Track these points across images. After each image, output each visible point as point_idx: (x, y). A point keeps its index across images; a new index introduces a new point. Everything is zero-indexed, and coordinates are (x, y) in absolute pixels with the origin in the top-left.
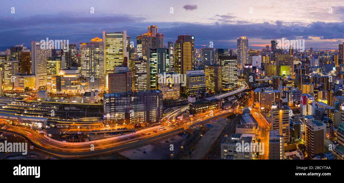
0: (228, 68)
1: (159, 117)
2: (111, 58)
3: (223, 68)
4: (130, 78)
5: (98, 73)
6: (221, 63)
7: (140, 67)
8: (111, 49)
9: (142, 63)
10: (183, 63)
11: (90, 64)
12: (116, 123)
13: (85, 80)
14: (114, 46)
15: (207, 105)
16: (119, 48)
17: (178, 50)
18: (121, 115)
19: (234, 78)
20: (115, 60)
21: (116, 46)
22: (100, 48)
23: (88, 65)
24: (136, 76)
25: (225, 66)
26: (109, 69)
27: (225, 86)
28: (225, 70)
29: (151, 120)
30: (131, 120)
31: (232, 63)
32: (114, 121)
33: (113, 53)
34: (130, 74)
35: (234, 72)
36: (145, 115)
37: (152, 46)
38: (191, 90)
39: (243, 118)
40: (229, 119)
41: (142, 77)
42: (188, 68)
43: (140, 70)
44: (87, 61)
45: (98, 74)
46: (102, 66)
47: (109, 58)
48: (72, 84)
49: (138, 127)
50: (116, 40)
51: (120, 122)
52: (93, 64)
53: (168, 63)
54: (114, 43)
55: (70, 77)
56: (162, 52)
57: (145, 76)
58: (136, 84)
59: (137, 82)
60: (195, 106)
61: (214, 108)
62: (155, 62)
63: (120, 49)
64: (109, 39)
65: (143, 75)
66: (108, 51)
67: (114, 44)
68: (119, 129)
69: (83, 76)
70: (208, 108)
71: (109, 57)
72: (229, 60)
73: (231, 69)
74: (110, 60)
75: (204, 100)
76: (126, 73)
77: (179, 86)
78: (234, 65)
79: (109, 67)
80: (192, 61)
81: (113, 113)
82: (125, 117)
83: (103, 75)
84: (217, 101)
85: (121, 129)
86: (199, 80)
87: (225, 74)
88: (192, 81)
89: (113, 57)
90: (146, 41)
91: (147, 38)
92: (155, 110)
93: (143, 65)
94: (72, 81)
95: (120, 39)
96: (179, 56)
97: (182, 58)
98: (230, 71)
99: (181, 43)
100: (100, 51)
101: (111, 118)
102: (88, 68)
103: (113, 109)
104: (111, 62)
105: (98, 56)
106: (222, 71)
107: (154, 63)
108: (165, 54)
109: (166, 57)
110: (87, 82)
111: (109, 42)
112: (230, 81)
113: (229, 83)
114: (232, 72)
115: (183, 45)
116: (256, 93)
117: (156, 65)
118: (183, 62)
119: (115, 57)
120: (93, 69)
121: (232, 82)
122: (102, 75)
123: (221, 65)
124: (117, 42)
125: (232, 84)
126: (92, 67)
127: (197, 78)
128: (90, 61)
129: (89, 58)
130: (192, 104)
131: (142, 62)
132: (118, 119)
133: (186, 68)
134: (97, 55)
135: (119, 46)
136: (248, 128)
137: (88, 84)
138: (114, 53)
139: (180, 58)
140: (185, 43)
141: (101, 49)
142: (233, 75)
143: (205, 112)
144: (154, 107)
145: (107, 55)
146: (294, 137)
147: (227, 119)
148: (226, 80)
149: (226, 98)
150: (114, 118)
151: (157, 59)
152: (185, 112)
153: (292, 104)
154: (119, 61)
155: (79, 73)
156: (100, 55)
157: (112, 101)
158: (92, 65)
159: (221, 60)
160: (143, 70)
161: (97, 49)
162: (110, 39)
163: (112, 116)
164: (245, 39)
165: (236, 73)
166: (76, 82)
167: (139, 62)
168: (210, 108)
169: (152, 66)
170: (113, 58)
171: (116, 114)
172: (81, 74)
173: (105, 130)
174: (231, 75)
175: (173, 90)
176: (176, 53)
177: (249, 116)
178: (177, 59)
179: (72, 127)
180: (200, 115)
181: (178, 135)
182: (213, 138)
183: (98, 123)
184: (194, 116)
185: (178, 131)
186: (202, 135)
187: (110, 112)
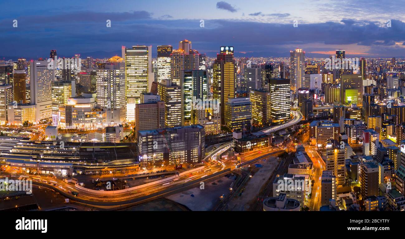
0: (278, 95)
1: (201, 156)
2: (133, 82)
3: (272, 95)
4: (162, 109)
5: (119, 101)
6: (270, 88)
7: (173, 95)
8: (133, 69)
9: (175, 90)
10: (223, 89)
11: (109, 90)
12: (154, 165)
13: (102, 110)
14: (137, 66)
15: (255, 141)
16: (143, 68)
17: (218, 73)
18: (159, 156)
19: (287, 107)
20: (138, 83)
21: (139, 66)
22: (121, 70)
23: (106, 91)
24: (169, 106)
25: (275, 93)
26: (130, 96)
27: (275, 117)
28: (275, 96)
29: (193, 160)
30: (170, 160)
31: (284, 89)
33: (136, 74)
34: (162, 104)
35: (287, 99)
36: (186, 154)
37: (185, 66)
38: (234, 122)
39: (296, 157)
40: (280, 158)
41: (175, 107)
42: (230, 95)
43: (173, 99)
44: (105, 87)
45: (119, 103)
46: (124, 92)
47: (130, 82)
48: (86, 116)
49: (179, 169)
50: (139, 58)
51: (158, 164)
52: (112, 90)
53: (206, 88)
54: (137, 62)
55: (83, 108)
56: (198, 75)
57: (179, 106)
58: (168, 116)
59: (170, 113)
60: (241, 143)
61: (263, 146)
62: (189, 87)
64: (130, 57)
65: (177, 105)
66: (129, 73)
67: (137, 64)
68: (159, 171)
69: (99, 106)
70: (256, 145)
71: (130, 80)
72: (280, 85)
73: (283, 96)
74: (132, 83)
75: (251, 135)
76: (156, 103)
77: (220, 117)
78: (287, 90)
79: (130, 93)
80: (234, 86)
81: (151, 154)
82: (164, 158)
84: (266, 136)
85: (160, 172)
86: (244, 110)
87: (275, 102)
88: (236, 111)
89: (136, 80)
90: (178, 59)
91: (178, 56)
92: (196, 148)
93: (177, 92)
94: (86, 112)
95: (145, 57)
96: (218, 79)
97: (222, 82)
98: (282, 98)
99: (222, 63)
100: (121, 73)
101: (148, 159)
102: (106, 95)
103: (150, 149)
104: (133, 87)
105: (119, 80)
107: (188, 89)
108: (202, 77)
109: (203, 81)
110: (104, 114)
111: (130, 60)
112: (281, 110)
114: (284, 100)
115: (223, 66)
116: (312, 127)
117: (191, 91)
118: (223, 87)
119: (138, 80)
120: (112, 97)
121: (283, 112)
122: (123, 104)
123: (270, 91)
124: (141, 60)
125: (283, 115)
126: (110, 94)
127: (241, 108)
128: (108, 86)
129: (107, 83)
130: (237, 141)
131: (175, 88)
132: (156, 160)
133: (227, 94)
134: (117, 79)
136: (302, 168)
137: (106, 115)
138: (137, 74)
139: (220, 82)
140: (227, 64)
141: (122, 71)
142: (285, 103)
143: (253, 150)
144: (196, 145)
145: (128, 77)
146: (351, 178)
147: (278, 158)
148: (276, 110)
149: (276, 133)
150: (151, 160)
151: (192, 84)
152: (230, 150)
153: (355, 141)
154: (142, 85)
155: (94, 102)
156: (121, 78)
157: (149, 140)
158: (110, 92)
159: (270, 84)
160: (177, 99)
161: (117, 72)
162: (132, 57)
163: (150, 157)
164: (301, 52)
165: (288, 100)
166: (91, 113)
167: (172, 88)
168: (258, 145)
169: (186, 93)
170: (135, 81)
171: (154, 154)
172: (97, 103)
173: (142, 174)
174: (283, 103)
175: (213, 123)
176: (215, 75)
177: (303, 154)
178: (216, 83)
179: (103, 172)
180: (247, 153)
181: (225, 176)
182: (264, 179)
183: (133, 166)
184: (240, 154)
185: (225, 172)
186: (251, 176)
187: (147, 153)
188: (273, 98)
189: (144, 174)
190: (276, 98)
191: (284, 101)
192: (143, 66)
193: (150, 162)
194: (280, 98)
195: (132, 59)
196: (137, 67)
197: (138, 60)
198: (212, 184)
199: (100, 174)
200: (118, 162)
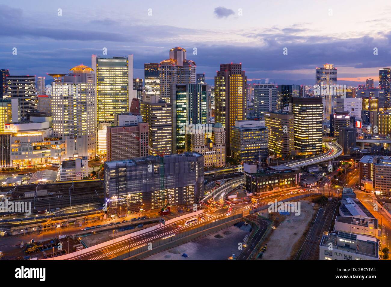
0: (305, 118)
1: (199, 195)
2: (107, 101)
3: (296, 118)
4: (144, 133)
5: (85, 126)
6: (293, 109)
7: (161, 115)
8: (107, 85)
9: (163, 109)
10: (229, 109)
11: (71, 111)
12: (129, 209)
13: (60, 139)
14: (113, 80)
15: (276, 178)
16: (121, 83)
17: (221, 88)
18: (136, 196)
19: (317, 135)
20: (114, 103)
21: (115, 81)
22: (89, 83)
23: (66, 112)
24: (154, 129)
25: (300, 115)
26: (104, 120)
27: (300, 148)
28: (300, 120)
29: (186, 201)
30: (153, 202)
31: (314, 110)
32: (123, 206)
33: (111, 92)
34: (144, 127)
35: (317, 125)
36: (177, 193)
37: (177, 80)
38: (244, 152)
39: (343, 206)
40: (317, 205)
41: (164, 132)
42: (238, 117)
43: (160, 120)
44: (65, 106)
45: (85, 129)
46: (93, 114)
47: (104, 101)
48: (35, 148)
49: (166, 214)
50: (115, 69)
51: (134, 208)
52: (74, 111)
53: (205, 108)
54: (112, 75)
55: (30, 136)
56: (195, 90)
57: (169, 130)
58: (154, 144)
59: (156, 139)
60: (256, 179)
61: (288, 184)
62: (183, 106)
63: (122, 85)
64: (103, 68)
65: (166, 129)
66: (101, 89)
67: (113, 78)
68: (135, 219)
69: (56, 134)
70: (278, 183)
71: (103, 98)
72: (308, 105)
73: (311, 120)
74: (105, 103)
75: (270, 169)
76: (137, 126)
77: (224, 145)
78: (317, 113)
79: (103, 116)
80: (243, 106)
81: (123, 194)
82: (143, 199)
83: (93, 129)
84: (292, 172)
85: (137, 220)
86: (257, 136)
87: (300, 128)
88: (246, 138)
89: (111, 98)
90: (168, 72)
91: (168, 67)
92: (192, 184)
93: (166, 112)
94: (34, 142)
95: (123, 69)
96: (222, 97)
97: (228, 100)
98: (310, 123)
99: (227, 75)
100: (89, 88)
101: (119, 202)
102: (66, 118)
103: (122, 186)
104: (107, 108)
105: (85, 98)
106: (295, 122)
107: (181, 109)
108: (200, 93)
109: (202, 98)
110: (63, 143)
111: (103, 73)
112: (309, 139)
113: (308, 143)
114: (314, 125)
115: (229, 79)
116: (365, 165)
117: (185, 111)
118: (229, 106)
119: (114, 98)
120: (75, 120)
121: (312, 142)
122: (91, 129)
123: (293, 113)
124: (118, 73)
125: (314, 146)
126: (73, 116)
127: (253, 134)
128: (69, 106)
129: (67, 101)
130: (250, 176)
131: (163, 106)
132: (131, 203)
133: (233, 116)
134: (83, 96)
135: (121, 81)
136: (359, 224)
137: (66, 146)
138: (113, 92)
139: (224, 100)
140: (233, 77)
141: (90, 86)
142: (315, 130)
143: (273, 190)
144: (191, 180)
145: (100, 95)
147: (313, 204)
148: (302, 138)
149: (305, 169)
150: (124, 203)
151: (187, 101)
152: (239, 187)
154: (120, 105)
155: (48, 129)
156: (88, 95)
157: (121, 174)
158: (72, 114)
159: (293, 104)
160: (165, 120)
161: (83, 86)
162: (105, 68)
163: (122, 199)
164: (331, 68)
165: (320, 126)
166: (43, 144)
167: (158, 106)
168: (281, 184)
169: (179, 114)
170: (110, 100)
171: (128, 194)
172: (52, 130)
173: (109, 225)
174: (311, 130)
175: (214, 152)
176: (217, 92)
177: (354, 203)
178: (218, 102)
179: (45, 227)
180: (265, 194)
181: (235, 225)
182: (295, 234)
183: (95, 213)
184: (254, 195)
185: (234, 219)
186: (274, 228)
187: (118, 194)
188: (297, 122)
189: (112, 224)
190: (302, 123)
191: (314, 128)
192: (122, 80)
193: (122, 205)
194: (308, 123)
195: (105, 70)
196: (113, 82)
197: (114, 73)
198: (215, 237)
199: (39, 232)
200: (71, 210)
